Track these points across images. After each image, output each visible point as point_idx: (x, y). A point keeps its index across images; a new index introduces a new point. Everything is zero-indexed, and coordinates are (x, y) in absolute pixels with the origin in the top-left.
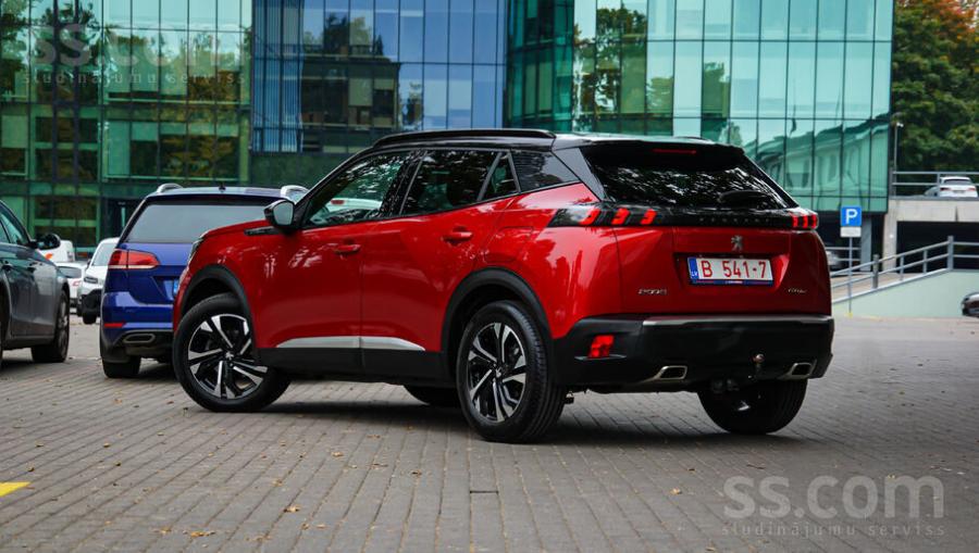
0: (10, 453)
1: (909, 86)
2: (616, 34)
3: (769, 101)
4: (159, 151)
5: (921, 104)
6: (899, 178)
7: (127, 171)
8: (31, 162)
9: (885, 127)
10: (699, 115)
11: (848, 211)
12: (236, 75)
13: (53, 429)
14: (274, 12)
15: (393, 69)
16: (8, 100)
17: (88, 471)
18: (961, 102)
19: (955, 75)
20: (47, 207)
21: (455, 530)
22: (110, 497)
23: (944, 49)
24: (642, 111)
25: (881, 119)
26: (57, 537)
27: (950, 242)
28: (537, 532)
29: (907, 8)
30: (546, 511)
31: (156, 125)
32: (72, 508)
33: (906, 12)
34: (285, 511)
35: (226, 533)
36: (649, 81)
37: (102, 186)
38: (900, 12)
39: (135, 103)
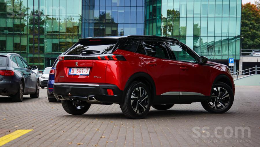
0: (27, 122)
1: (245, 28)
2: (172, 16)
3: (210, 32)
4: (59, 46)
5: (248, 33)
6: (243, 51)
7: (51, 51)
8: (28, 49)
9: (239, 38)
10: (193, 36)
11: (230, 59)
12: (78, 27)
13: (37, 115)
14: (87, 11)
15: (116, 25)
16: (22, 34)
17: (48, 126)
18: (258, 32)
19: (256, 25)
20: (32, 60)
21: (147, 143)
22: (54, 134)
23: (253, 19)
24: (179, 35)
25: (238, 36)
26: (42, 145)
27: (256, 67)
28: (170, 144)
29: (244, 9)
30: (171, 137)
31: (58, 39)
32: (45, 137)
33: (244, 10)
34: (101, 137)
35: (87, 144)
36: (180, 28)
37: (45, 55)
38: (242, 10)
39: (53, 34)
